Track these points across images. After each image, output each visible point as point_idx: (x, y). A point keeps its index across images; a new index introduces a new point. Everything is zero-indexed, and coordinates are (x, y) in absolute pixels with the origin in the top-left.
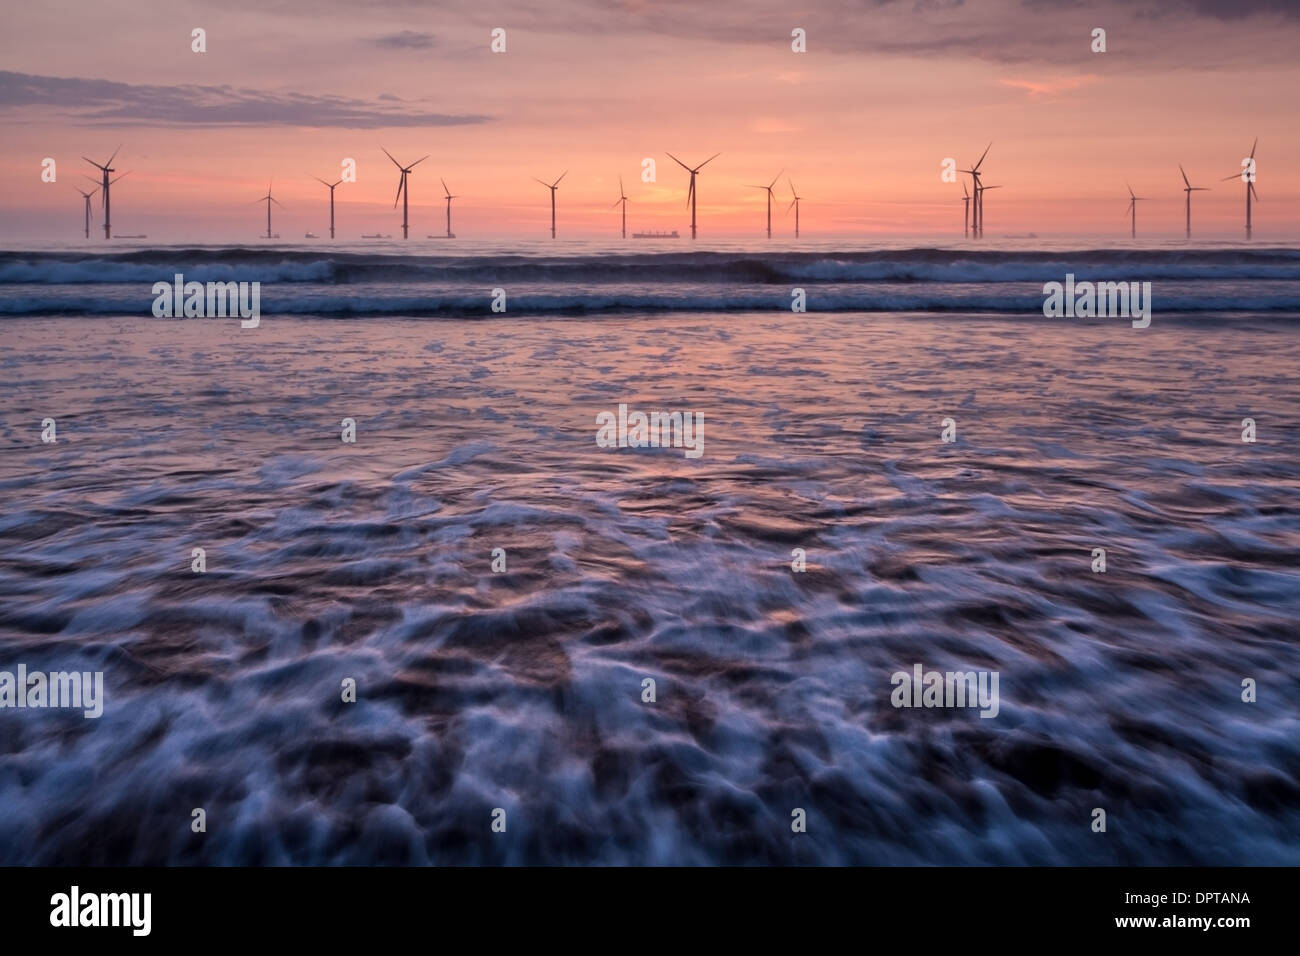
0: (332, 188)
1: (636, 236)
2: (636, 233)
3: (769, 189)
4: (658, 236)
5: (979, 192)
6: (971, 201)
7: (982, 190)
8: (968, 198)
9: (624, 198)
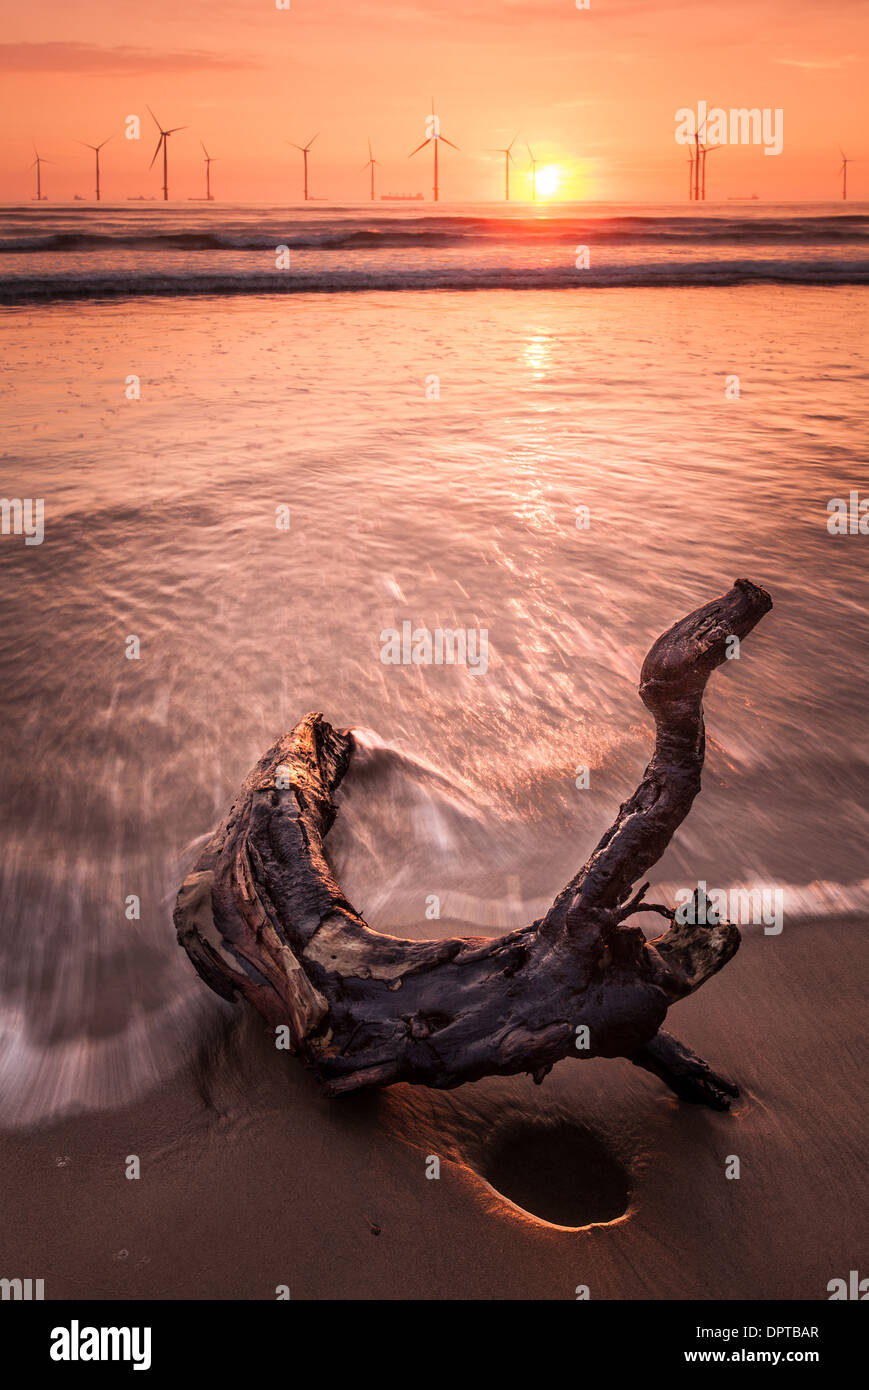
0: (97, 150)
1: (384, 198)
2: (385, 195)
3: (507, 152)
4: (403, 198)
5: (701, 155)
6: (694, 163)
7: (704, 152)
8: (692, 161)
9: (373, 161)
